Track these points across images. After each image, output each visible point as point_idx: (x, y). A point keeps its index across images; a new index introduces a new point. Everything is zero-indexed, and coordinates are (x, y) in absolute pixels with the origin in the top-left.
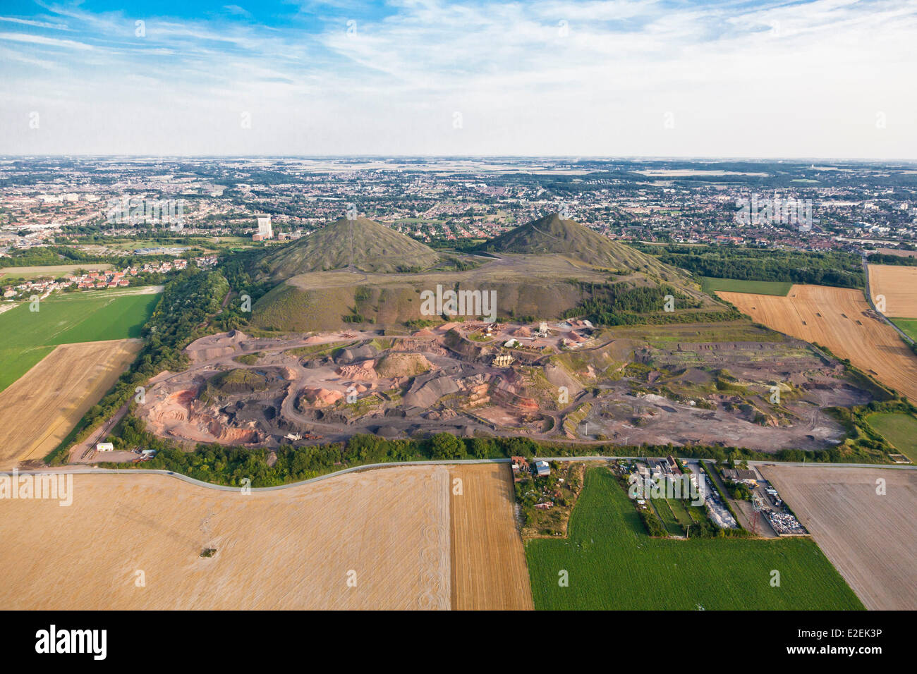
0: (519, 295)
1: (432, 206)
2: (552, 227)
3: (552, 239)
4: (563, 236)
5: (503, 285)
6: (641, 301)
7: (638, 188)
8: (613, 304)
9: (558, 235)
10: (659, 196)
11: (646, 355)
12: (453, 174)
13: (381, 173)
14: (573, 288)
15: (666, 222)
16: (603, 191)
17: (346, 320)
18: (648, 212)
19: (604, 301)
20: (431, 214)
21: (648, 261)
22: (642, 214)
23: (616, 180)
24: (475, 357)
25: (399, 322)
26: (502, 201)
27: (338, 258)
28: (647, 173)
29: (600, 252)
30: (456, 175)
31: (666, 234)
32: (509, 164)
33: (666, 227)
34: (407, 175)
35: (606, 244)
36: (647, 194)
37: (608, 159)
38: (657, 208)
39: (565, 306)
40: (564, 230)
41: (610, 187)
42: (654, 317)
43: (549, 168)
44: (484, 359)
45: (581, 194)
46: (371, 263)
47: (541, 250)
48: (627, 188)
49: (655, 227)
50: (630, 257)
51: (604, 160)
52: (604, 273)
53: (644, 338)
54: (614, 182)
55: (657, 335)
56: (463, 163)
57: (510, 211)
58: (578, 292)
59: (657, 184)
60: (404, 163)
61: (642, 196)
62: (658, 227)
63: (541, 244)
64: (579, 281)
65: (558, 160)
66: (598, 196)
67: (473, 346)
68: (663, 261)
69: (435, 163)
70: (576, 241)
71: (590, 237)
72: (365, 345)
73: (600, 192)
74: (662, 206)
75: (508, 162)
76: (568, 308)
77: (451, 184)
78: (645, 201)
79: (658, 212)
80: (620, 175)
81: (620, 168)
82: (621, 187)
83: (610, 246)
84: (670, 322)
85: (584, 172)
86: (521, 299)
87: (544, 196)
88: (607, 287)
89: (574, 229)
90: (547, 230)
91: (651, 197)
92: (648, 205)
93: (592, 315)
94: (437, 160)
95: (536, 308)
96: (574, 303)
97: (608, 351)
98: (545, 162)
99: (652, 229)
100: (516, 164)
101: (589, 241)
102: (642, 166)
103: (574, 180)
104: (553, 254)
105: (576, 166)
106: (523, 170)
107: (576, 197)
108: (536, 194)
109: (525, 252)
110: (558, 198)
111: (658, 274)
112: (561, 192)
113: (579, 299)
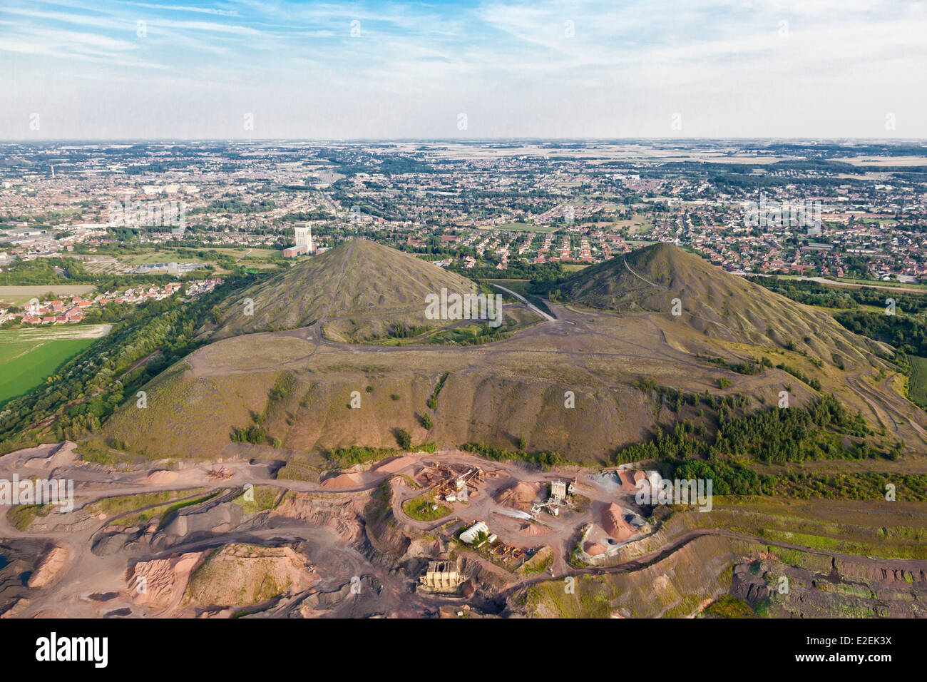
0: (543, 407)
1: (554, 206)
2: (653, 266)
3: (650, 286)
4: (668, 282)
5: (520, 384)
6: (771, 438)
7: (838, 183)
8: (713, 441)
9: (659, 281)
10: (867, 195)
11: (757, 580)
12: (607, 161)
13: (524, 160)
14: (642, 398)
15: (869, 238)
16: (787, 187)
17: (236, 436)
18: (845, 220)
19: (697, 432)
20: (546, 218)
21: (813, 328)
22: (836, 223)
23: (811, 171)
24: (396, 559)
25: (318, 449)
26: (646, 200)
27: (310, 307)
28: (857, 161)
29: (727, 313)
30: (610, 163)
31: (862, 264)
32: (682, 148)
33: (867, 247)
34: (553, 162)
35: (741, 298)
36: (850, 192)
37: (809, 141)
38: (859, 215)
39: (620, 439)
40: (672, 272)
41: (798, 182)
42: (791, 479)
43: (730, 154)
44: (411, 567)
45: (756, 192)
46: (354, 318)
47: (626, 306)
48: (822, 183)
49: (848, 247)
50: (781, 322)
51: (803, 144)
52: (712, 366)
53: (761, 532)
54: (808, 173)
55: (789, 527)
56: (628, 147)
57: (650, 215)
58: (652, 408)
59: (869, 176)
60: (559, 147)
61: (842, 195)
62: (854, 247)
63: (629, 295)
64: (658, 383)
65: (745, 144)
66: (780, 194)
67: (399, 534)
68: (846, 323)
69: (595, 148)
70: (687, 292)
71: (714, 284)
72: (222, 505)
73: (784, 188)
74: (868, 211)
75: (682, 145)
76: (626, 440)
77: (595, 176)
78: (845, 203)
79: (861, 222)
80: (819, 164)
81: (823, 153)
82: (814, 182)
83: (748, 300)
84: (824, 493)
85: (771, 160)
86: (543, 415)
87: (707, 194)
88: (707, 402)
89: (690, 271)
90: (644, 270)
91: (855, 197)
92: (848, 210)
93: (668, 460)
94: (598, 144)
95: (565, 436)
96: (640, 430)
97: (671, 570)
98: (728, 146)
99: (844, 251)
100: (690, 149)
101: (710, 291)
102: (851, 152)
103: (755, 170)
104: (644, 313)
105: (764, 151)
106: (697, 156)
107: (749, 195)
108: (696, 190)
109: (600, 306)
110: (724, 196)
111: (828, 355)
112: (730, 189)
113: (649, 423)
